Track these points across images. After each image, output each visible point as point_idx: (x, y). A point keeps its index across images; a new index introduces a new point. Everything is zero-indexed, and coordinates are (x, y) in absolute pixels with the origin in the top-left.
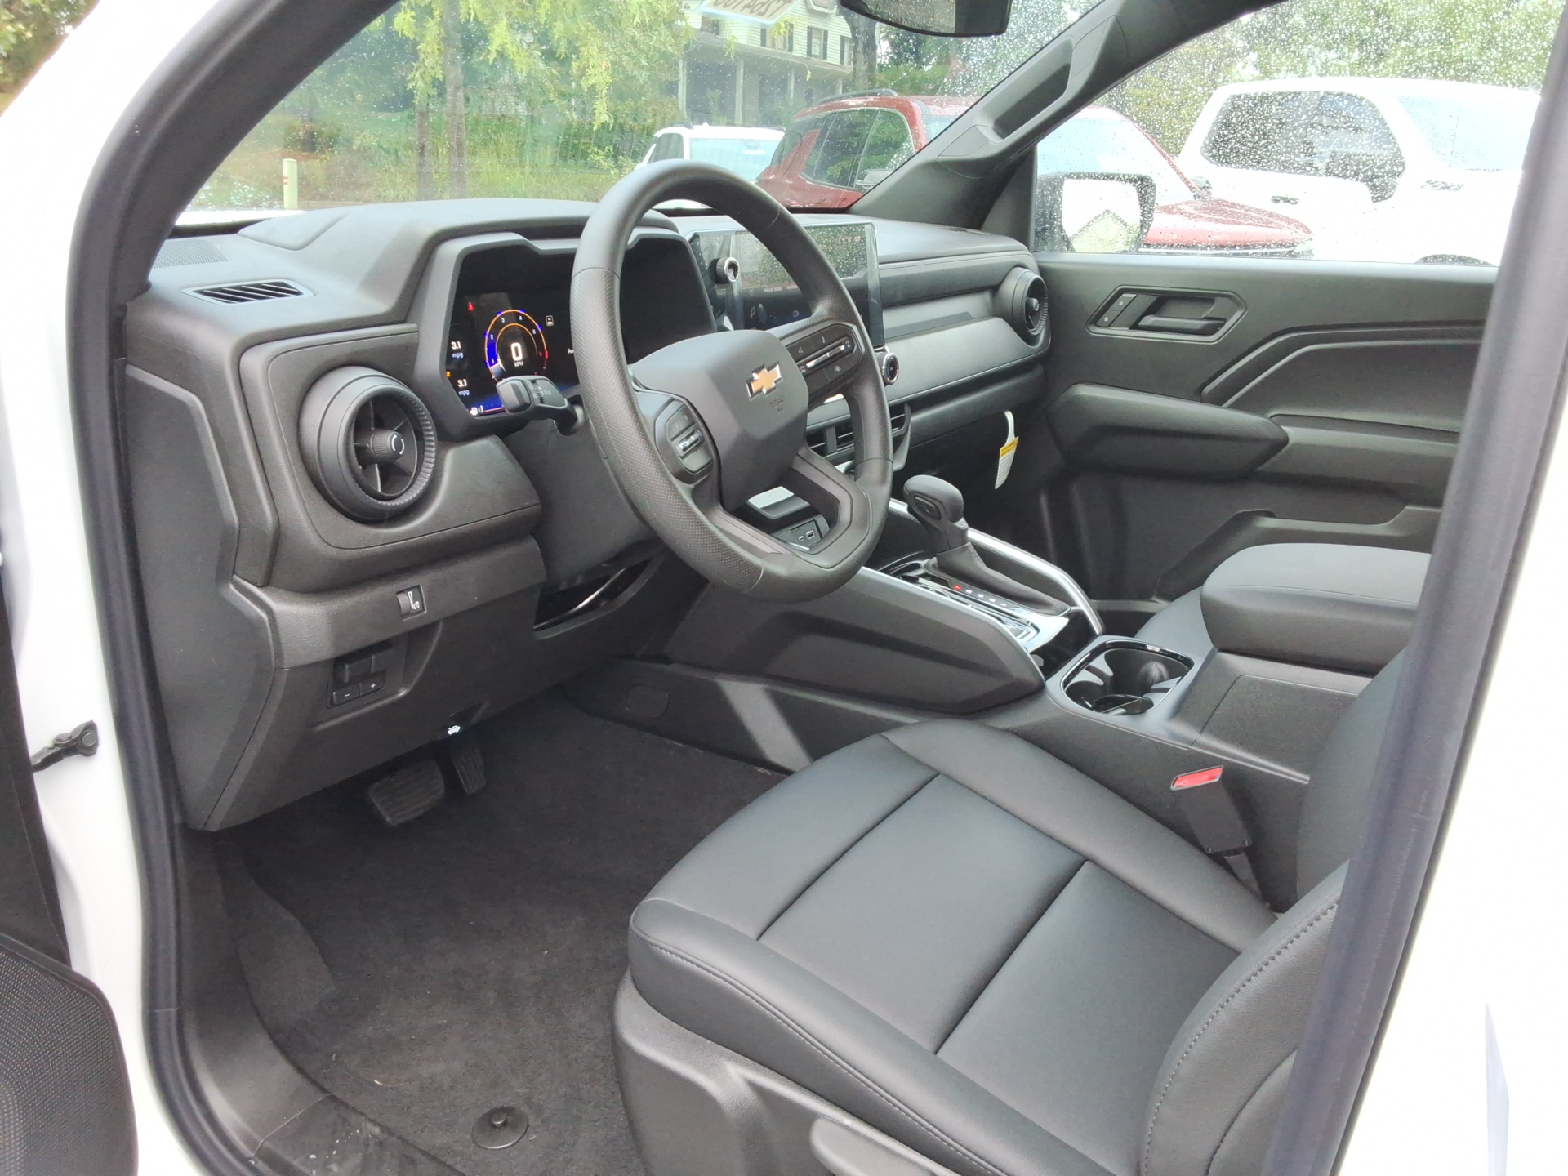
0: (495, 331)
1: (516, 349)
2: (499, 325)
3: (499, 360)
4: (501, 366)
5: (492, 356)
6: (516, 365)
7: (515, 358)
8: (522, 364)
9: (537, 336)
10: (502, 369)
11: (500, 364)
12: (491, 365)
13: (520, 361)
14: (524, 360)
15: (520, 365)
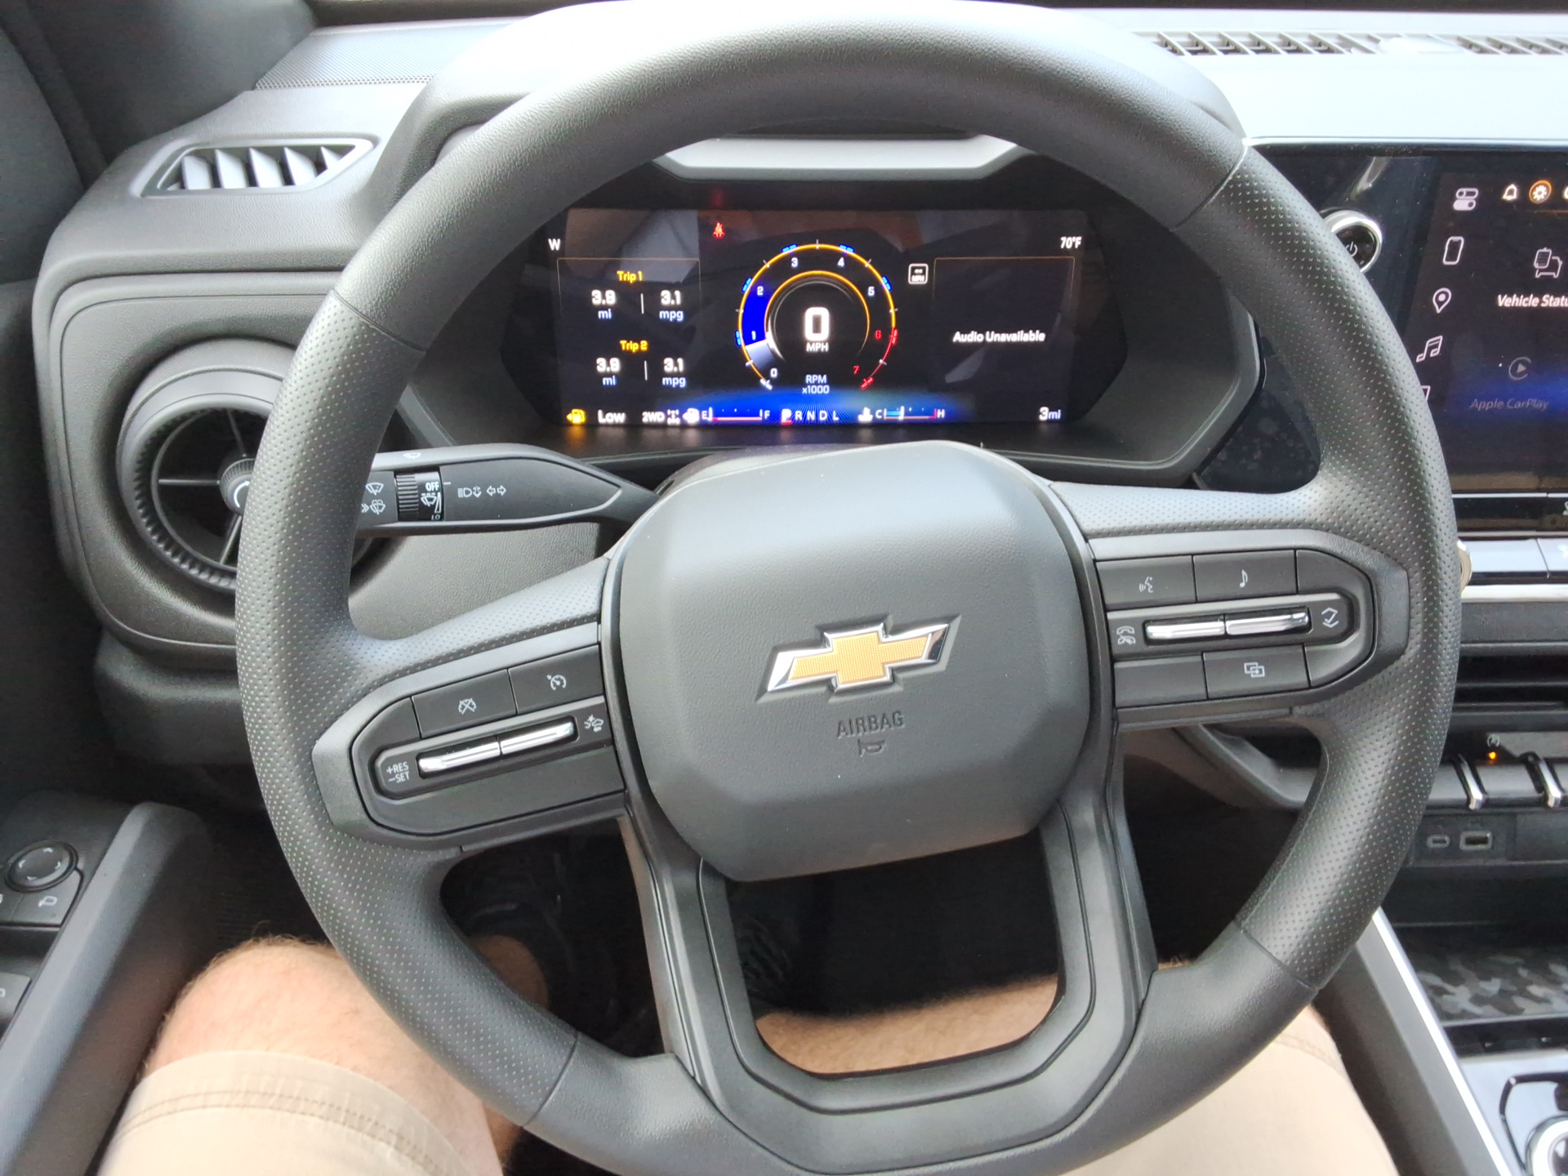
0: (770, 280)
1: (817, 320)
2: (783, 269)
3: (769, 335)
4: (774, 346)
5: (754, 327)
6: (809, 348)
7: (809, 333)
8: (825, 348)
9: (879, 301)
10: (773, 352)
11: (769, 343)
12: (748, 341)
13: (821, 342)
14: (832, 341)
15: (820, 350)
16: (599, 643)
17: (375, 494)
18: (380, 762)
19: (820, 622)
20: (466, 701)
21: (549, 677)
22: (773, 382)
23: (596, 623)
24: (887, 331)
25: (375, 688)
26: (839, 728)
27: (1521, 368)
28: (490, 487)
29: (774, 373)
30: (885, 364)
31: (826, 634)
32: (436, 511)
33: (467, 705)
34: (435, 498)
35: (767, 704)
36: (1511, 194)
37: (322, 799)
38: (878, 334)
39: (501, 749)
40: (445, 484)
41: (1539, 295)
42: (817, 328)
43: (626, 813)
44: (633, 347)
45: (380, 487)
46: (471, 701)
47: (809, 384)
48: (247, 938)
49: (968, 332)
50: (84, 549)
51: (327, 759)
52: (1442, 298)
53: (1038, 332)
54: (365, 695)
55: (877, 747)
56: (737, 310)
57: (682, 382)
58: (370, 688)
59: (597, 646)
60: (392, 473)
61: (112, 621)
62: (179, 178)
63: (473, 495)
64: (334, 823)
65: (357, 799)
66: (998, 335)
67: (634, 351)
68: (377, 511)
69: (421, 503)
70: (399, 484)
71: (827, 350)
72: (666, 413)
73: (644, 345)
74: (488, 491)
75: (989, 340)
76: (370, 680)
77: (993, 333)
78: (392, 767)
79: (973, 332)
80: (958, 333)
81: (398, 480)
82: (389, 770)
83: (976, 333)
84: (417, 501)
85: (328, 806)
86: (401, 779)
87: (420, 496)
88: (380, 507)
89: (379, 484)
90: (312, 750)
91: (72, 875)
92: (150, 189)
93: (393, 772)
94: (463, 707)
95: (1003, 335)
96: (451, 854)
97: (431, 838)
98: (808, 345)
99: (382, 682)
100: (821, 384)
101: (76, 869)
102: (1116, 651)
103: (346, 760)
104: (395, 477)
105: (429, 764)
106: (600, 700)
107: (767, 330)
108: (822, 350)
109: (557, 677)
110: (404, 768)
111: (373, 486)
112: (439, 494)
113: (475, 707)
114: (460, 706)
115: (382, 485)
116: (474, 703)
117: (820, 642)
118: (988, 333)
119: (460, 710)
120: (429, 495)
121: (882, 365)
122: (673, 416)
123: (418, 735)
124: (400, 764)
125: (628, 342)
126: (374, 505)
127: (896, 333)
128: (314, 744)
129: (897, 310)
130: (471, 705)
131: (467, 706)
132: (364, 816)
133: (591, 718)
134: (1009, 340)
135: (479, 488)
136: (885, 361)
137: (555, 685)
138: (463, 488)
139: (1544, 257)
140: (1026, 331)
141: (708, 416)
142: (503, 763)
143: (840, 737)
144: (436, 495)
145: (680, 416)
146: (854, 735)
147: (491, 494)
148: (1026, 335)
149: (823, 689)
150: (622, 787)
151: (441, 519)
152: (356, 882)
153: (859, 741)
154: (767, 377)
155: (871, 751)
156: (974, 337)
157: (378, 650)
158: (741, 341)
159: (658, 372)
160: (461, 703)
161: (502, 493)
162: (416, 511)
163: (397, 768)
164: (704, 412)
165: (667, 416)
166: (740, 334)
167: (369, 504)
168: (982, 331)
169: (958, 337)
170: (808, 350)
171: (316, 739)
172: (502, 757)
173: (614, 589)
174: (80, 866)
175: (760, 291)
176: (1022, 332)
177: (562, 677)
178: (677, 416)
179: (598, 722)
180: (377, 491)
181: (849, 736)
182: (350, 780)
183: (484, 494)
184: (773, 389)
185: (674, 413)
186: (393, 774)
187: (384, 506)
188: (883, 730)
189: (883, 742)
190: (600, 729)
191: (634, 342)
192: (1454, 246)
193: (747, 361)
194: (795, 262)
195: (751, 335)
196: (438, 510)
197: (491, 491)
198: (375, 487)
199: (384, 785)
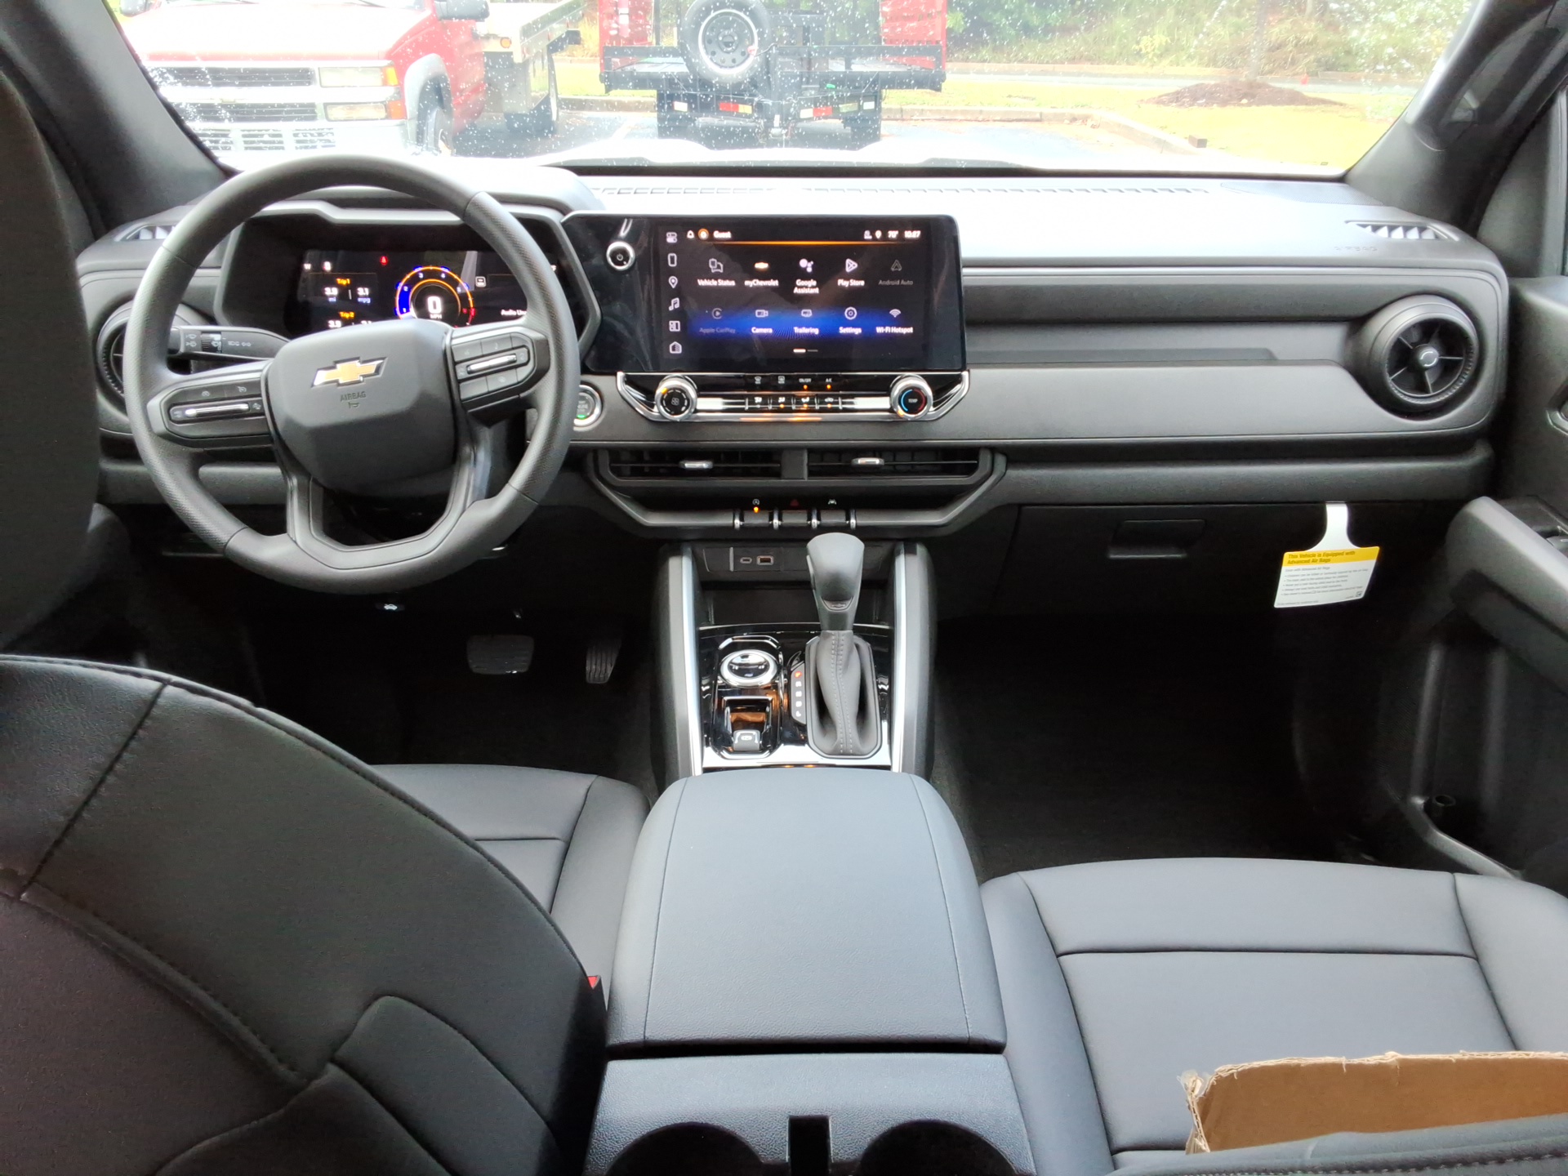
16: (260, 378)
17: (193, 339)
18: (171, 410)
24: (469, 308)
25: (171, 386)
27: (718, 313)
31: (336, 364)
34: (219, 344)
36: (691, 235)
38: (465, 310)
40: (224, 339)
41: (716, 279)
42: (435, 307)
43: (273, 446)
45: (195, 336)
49: (508, 310)
51: (152, 409)
52: (673, 281)
55: (356, 405)
56: (395, 298)
58: (169, 386)
60: (200, 332)
62: (137, 237)
63: (236, 345)
67: (348, 317)
69: (211, 345)
70: (204, 337)
73: (353, 314)
75: (519, 313)
80: (503, 310)
82: (175, 414)
83: (512, 310)
86: (179, 417)
87: (212, 343)
88: (194, 344)
92: (124, 239)
98: (431, 315)
99: (174, 384)
102: (459, 378)
103: (159, 409)
104: (202, 334)
106: (260, 398)
107: (411, 308)
109: (242, 388)
110: (180, 413)
112: (221, 343)
117: (333, 367)
118: (518, 310)
120: (217, 342)
123: (186, 402)
124: (178, 412)
125: (345, 313)
126: (192, 343)
127: (473, 310)
129: (473, 298)
133: (255, 404)
135: (239, 343)
138: (232, 341)
139: (713, 263)
146: (347, 401)
151: (221, 353)
158: (399, 313)
161: (249, 346)
162: (210, 348)
166: (398, 309)
168: (515, 309)
172: (220, 413)
175: (406, 289)
177: (244, 388)
179: (259, 406)
183: (241, 345)
187: (196, 344)
190: (259, 409)
191: (348, 313)
192: (672, 258)
194: (421, 276)
195: (403, 310)
196: (219, 349)
197: (244, 344)
198: (192, 336)
199: (173, 418)
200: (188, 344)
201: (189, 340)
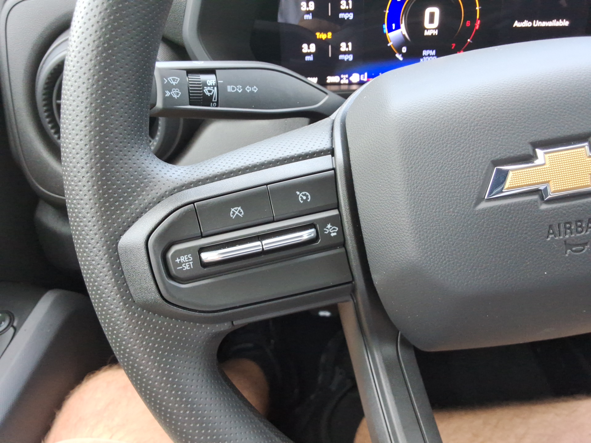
1: (432, 15)
3: (403, 26)
4: (405, 33)
5: (394, 21)
6: (426, 33)
7: (427, 24)
8: (436, 33)
10: (404, 36)
11: (402, 30)
12: (390, 30)
13: (433, 29)
14: (439, 28)
15: (432, 34)
16: (334, 169)
17: (174, 84)
18: (170, 254)
19: (533, 139)
20: (236, 208)
21: (298, 193)
22: (404, 55)
23: (330, 156)
24: (474, 20)
25: (167, 196)
26: (549, 232)
28: (248, 87)
29: (404, 50)
30: (471, 42)
31: (538, 150)
32: (213, 100)
33: (237, 211)
34: (213, 90)
35: (484, 210)
37: (126, 282)
38: (468, 23)
39: (262, 246)
40: (219, 82)
42: (432, 21)
43: (351, 300)
44: (323, 36)
45: (177, 80)
46: (239, 208)
47: (425, 56)
48: (106, 365)
49: (523, 21)
50: (21, 145)
51: (130, 250)
53: (564, 20)
54: (159, 202)
55: (581, 248)
56: (385, 11)
57: (350, 57)
58: (163, 197)
59: (333, 171)
60: (185, 72)
61: (37, 187)
63: (237, 91)
64: (136, 301)
65: (152, 283)
66: (541, 22)
67: (324, 39)
68: (175, 96)
69: (204, 93)
70: (190, 80)
71: (437, 34)
72: (340, 77)
73: (330, 35)
74: (246, 89)
75: (535, 25)
76: (163, 191)
77: (537, 21)
78: (179, 258)
79: (525, 21)
80: (516, 22)
81: (189, 77)
82: (178, 260)
83: (527, 21)
84: (202, 91)
85: (130, 288)
86: (187, 268)
87: (203, 89)
88: (178, 94)
89: (176, 78)
90: (117, 243)
91: (9, 330)
93: (180, 262)
94: (234, 213)
95: (544, 22)
96: (225, 327)
97: (210, 315)
98: (426, 31)
99: (172, 192)
100: (431, 56)
101: (13, 326)
103: (143, 251)
104: (187, 75)
105: (208, 257)
106: (335, 212)
107: (402, 23)
108: (434, 34)
109: (304, 193)
110: (189, 259)
111: (173, 79)
112: (216, 88)
113: (243, 214)
114: (231, 213)
115: (179, 79)
116: (242, 211)
118: (534, 21)
119: (232, 216)
120: (209, 88)
121: (470, 42)
122: (344, 79)
123: (200, 235)
124: (185, 256)
125: (321, 33)
126: (173, 92)
127: (479, 22)
128: (120, 238)
129: (480, 7)
130: (240, 212)
131: (237, 213)
132: (158, 296)
133: (329, 226)
134: (547, 25)
135: (241, 87)
136: (471, 40)
137: (302, 199)
138: (231, 85)
140: (558, 20)
141: (364, 78)
142: (263, 258)
143: (549, 239)
144: (214, 89)
145: (348, 78)
146: (561, 237)
147: (248, 91)
148: (558, 22)
149: (535, 197)
150: (351, 279)
151: (217, 106)
152: (153, 348)
153: (565, 241)
154: (400, 52)
155: (575, 251)
156: (526, 24)
157: (170, 170)
158: (386, 31)
159: (337, 51)
160: (233, 210)
161: (255, 91)
162: (200, 99)
163: (183, 259)
164: (362, 76)
165: (341, 79)
166: (385, 26)
167: (170, 91)
168: (531, 20)
169: (517, 24)
170: (425, 35)
171: (121, 235)
172: (264, 252)
173: (342, 134)
174: (15, 324)
176: (555, 20)
177: (307, 194)
178: (347, 79)
179: (334, 229)
180: (175, 82)
181: (557, 238)
182: (147, 267)
183: (244, 90)
184: (403, 60)
185: (345, 76)
186: (181, 264)
187: (180, 93)
188: (588, 233)
189: (586, 244)
190: (335, 234)
191: (324, 33)
193: (388, 43)
195: (392, 26)
196: (215, 99)
197: (248, 89)
198: (174, 80)
199: (173, 271)
200: (168, 94)
201: (168, 87)
